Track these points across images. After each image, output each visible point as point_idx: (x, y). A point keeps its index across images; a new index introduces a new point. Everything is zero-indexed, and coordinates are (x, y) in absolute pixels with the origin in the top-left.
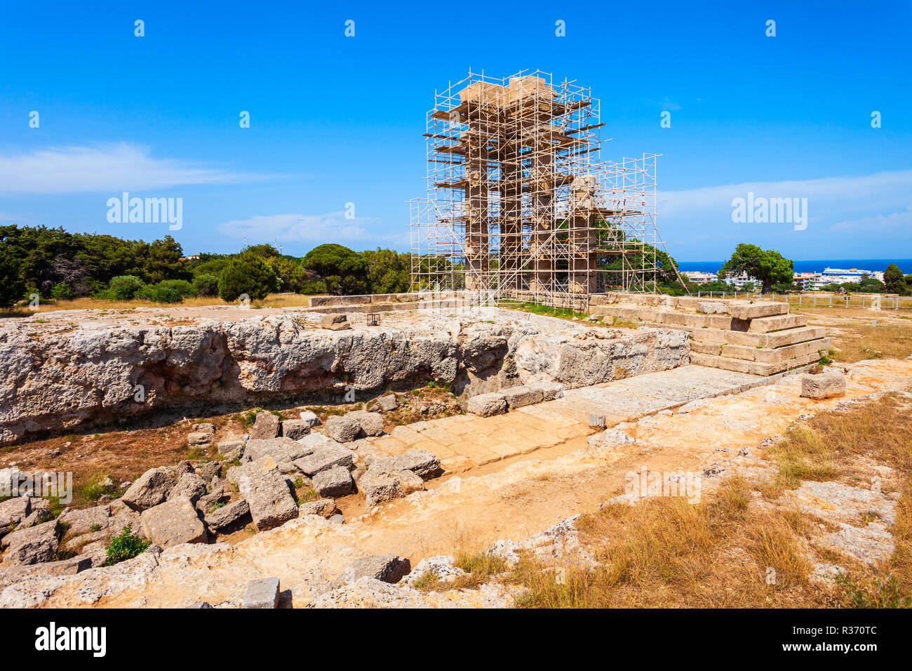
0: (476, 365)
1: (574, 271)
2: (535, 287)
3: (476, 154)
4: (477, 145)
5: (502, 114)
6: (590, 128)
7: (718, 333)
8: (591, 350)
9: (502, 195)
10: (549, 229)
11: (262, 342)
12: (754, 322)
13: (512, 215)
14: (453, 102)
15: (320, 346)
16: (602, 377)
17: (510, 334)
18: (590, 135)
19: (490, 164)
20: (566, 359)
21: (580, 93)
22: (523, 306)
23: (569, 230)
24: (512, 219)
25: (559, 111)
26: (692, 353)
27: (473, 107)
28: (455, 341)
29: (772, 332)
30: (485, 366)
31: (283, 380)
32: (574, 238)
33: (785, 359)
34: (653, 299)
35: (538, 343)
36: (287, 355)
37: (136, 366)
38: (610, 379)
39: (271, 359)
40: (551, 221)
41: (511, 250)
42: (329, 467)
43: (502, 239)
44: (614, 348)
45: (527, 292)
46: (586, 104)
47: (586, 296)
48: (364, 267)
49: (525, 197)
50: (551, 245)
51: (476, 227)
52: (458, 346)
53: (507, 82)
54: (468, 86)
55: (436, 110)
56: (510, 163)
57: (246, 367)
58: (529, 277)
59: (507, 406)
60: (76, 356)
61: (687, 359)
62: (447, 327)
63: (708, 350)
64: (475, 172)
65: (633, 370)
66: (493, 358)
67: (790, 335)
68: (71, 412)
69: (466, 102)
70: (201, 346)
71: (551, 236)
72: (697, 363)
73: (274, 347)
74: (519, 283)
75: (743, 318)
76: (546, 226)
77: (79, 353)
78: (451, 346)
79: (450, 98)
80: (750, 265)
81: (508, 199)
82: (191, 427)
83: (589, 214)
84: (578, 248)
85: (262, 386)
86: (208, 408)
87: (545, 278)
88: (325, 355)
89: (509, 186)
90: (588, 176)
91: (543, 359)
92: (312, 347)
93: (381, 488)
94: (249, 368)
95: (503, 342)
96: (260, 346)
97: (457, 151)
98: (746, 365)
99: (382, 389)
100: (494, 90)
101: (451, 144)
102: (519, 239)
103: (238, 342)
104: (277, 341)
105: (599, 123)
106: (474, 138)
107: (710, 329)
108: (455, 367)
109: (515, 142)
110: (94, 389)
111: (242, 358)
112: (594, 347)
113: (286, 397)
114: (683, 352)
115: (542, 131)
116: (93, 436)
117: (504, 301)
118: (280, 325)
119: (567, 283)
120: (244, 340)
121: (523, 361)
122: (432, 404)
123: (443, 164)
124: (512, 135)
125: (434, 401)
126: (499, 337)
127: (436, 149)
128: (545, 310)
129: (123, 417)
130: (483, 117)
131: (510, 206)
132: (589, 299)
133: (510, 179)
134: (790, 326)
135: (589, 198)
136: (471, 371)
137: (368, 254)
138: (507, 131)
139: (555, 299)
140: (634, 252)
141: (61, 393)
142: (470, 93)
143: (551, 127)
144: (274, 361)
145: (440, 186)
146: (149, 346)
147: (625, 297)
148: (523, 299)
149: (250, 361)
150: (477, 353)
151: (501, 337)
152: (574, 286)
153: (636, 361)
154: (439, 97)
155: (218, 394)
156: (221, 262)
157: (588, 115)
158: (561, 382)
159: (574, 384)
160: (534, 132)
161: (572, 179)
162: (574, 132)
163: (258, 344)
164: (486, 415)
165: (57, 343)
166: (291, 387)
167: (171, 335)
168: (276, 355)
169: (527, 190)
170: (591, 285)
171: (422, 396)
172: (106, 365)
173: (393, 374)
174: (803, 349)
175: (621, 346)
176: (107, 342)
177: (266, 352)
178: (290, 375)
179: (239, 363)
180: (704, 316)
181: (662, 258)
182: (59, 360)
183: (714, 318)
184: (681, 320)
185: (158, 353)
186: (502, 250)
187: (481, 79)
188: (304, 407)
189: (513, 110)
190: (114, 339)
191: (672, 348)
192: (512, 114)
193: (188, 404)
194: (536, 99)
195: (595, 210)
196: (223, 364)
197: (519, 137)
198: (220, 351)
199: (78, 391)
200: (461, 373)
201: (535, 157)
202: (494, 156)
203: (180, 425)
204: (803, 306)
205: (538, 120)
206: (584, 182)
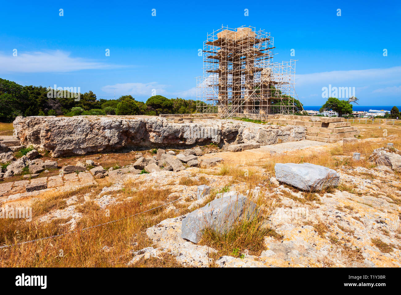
0: (227, 138)
1: (262, 105)
2: (246, 112)
3: (224, 59)
4: (224, 56)
5: (235, 43)
6: (269, 49)
7: (317, 128)
8: (270, 132)
9: (234, 76)
10: (252, 89)
11: (157, 126)
12: (330, 124)
13: (238, 83)
14: (215, 38)
15: (175, 128)
16: (273, 142)
17: (239, 127)
18: (269, 52)
19: (229, 63)
20: (261, 135)
21: (266, 35)
22: (241, 119)
23: (260, 89)
24: (237, 85)
25: (257, 42)
26: (306, 136)
27: (223, 41)
28: (220, 129)
29: (337, 128)
30: (230, 138)
31: (163, 139)
32: (262, 93)
33: (341, 137)
34: (293, 117)
35: (251, 129)
36: (165, 131)
37: (119, 132)
38: (276, 143)
39: (160, 132)
40: (253, 86)
41: (237, 97)
42: (191, 160)
43: (233, 93)
44: (278, 132)
45: (243, 114)
46: (267, 39)
47: (266, 115)
48: (171, 105)
49: (243, 77)
50: (253, 96)
51: (223, 88)
52: (221, 131)
53: (236, 30)
54: (222, 32)
55: (207, 41)
56: (237, 63)
57: (152, 134)
58: (244, 108)
59: (241, 149)
60: (102, 128)
61: (305, 138)
62: (217, 124)
63: (312, 134)
64: (224, 66)
65: (284, 140)
66: (233, 136)
67: (344, 129)
68: (100, 146)
69: (220, 38)
70: (139, 126)
71: (253, 92)
72: (308, 139)
73: (161, 128)
74: (240, 110)
75: (326, 122)
76: (251, 88)
77: (103, 127)
78: (219, 131)
79: (213, 36)
80: (333, 106)
81: (235, 77)
82: (135, 153)
83: (268, 83)
84: (264, 97)
85: (157, 141)
86: (139, 148)
87: (250, 108)
88: (177, 132)
89: (237, 72)
90: (268, 68)
91: (253, 135)
92: (173, 128)
93: (212, 162)
94: (153, 134)
95: (237, 130)
96: (157, 127)
97: (216, 58)
98: (326, 140)
99: (195, 145)
100: (231, 33)
101: (214, 55)
102: (240, 93)
103: (150, 126)
104: (162, 126)
105: (273, 47)
106: (223, 53)
107: (314, 127)
108: (220, 138)
109: (240, 54)
110: (107, 139)
111: (151, 131)
112: (271, 131)
113: (164, 146)
114: (303, 135)
115: (250, 50)
116: (107, 154)
117: (234, 117)
118: (163, 120)
119: (259, 110)
120: (152, 125)
121: (245, 136)
122: (212, 151)
123: (210, 63)
124: (238, 52)
125: (213, 149)
126: (235, 128)
127: (207, 57)
128: (250, 121)
129: (114, 149)
130: (227, 45)
131: (237, 80)
132: (268, 116)
133: (237, 69)
134: (344, 126)
135: (269, 77)
136: (225, 140)
137: (173, 100)
138: (236, 50)
139: (254, 117)
140: (285, 99)
141: (98, 139)
142: (222, 35)
143: (254, 48)
144: (161, 133)
145: (209, 72)
146: (124, 125)
147: (282, 116)
148: (242, 117)
149: (153, 132)
150: (227, 134)
151: (236, 128)
152: (262, 112)
153: (286, 137)
154: (209, 36)
155: (142, 143)
156: (113, 102)
157: (269, 44)
158: (259, 143)
159: (264, 144)
160: (247, 51)
161: (262, 69)
162: (262, 50)
163: (156, 126)
164: (234, 151)
165: (97, 123)
166: (166, 142)
167: (130, 122)
168: (162, 130)
169: (243, 74)
170: (268, 111)
171: (209, 148)
172: (111, 131)
173: (199, 139)
174: (348, 134)
175: (281, 131)
176: (112, 123)
177: (159, 129)
178: (166, 138)
179: (150, 133)
180: (312, 122)
181: (296, 102)
182: (97, 129)
183: (315, 123)
184: (303, 124)
185: (126, 128)
186: (233, 97)
187: (226, 29)
188: (170, 149)
189: (239, 41)
190: (114, 123)
191: (299, 133)
192: (238, 43)
193: (133, 146)
194: (249, 37)
195: (271, 82)
196: (144, 133)
197: (241, 53)
198: (144, 128)
199: (103, 139)
200: (222, 140)
201: (247, 61)
202: (231, 60)
203: (131, 153)
204: (354, 123)
205: (249, 46)
206: (266, 71)
